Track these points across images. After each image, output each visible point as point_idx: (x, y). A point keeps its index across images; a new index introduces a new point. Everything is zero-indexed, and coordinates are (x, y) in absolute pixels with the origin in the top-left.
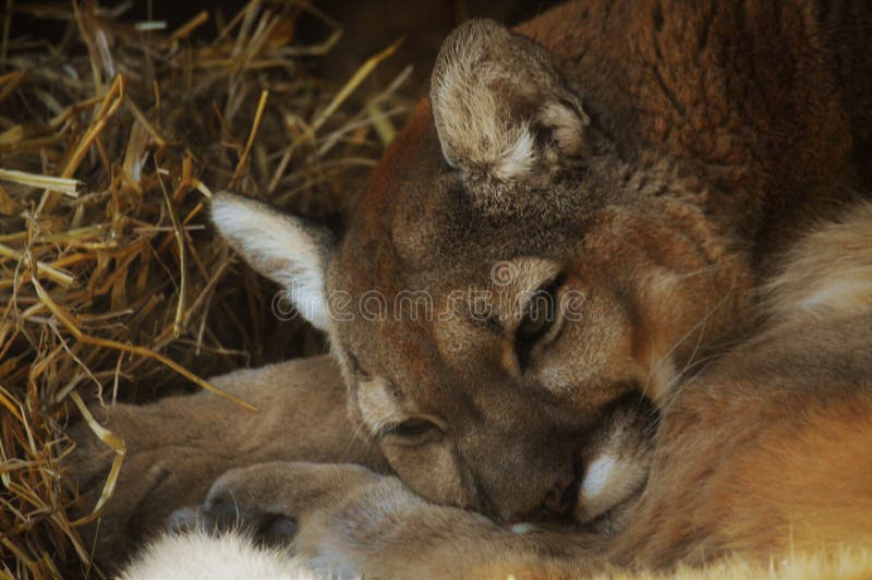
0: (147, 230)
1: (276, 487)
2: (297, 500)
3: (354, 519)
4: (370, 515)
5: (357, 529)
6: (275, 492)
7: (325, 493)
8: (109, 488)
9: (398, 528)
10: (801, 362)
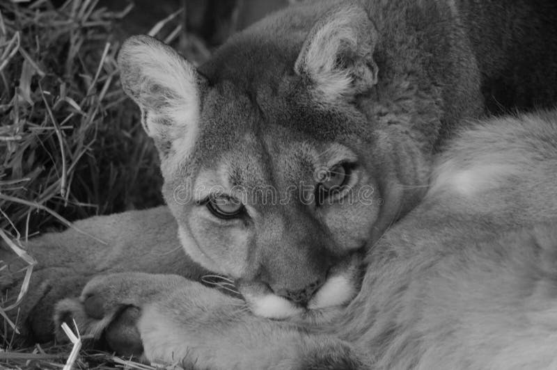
0: (36, 129)
1: (128, 288)
2: (141, 296)
3: (177, 308)
4: (188, 306)
5: (180, 314)
6: (127, 291)
7: (158, 292)
8: (25, 286)
9: (207, 315)
10: (460, 219)
